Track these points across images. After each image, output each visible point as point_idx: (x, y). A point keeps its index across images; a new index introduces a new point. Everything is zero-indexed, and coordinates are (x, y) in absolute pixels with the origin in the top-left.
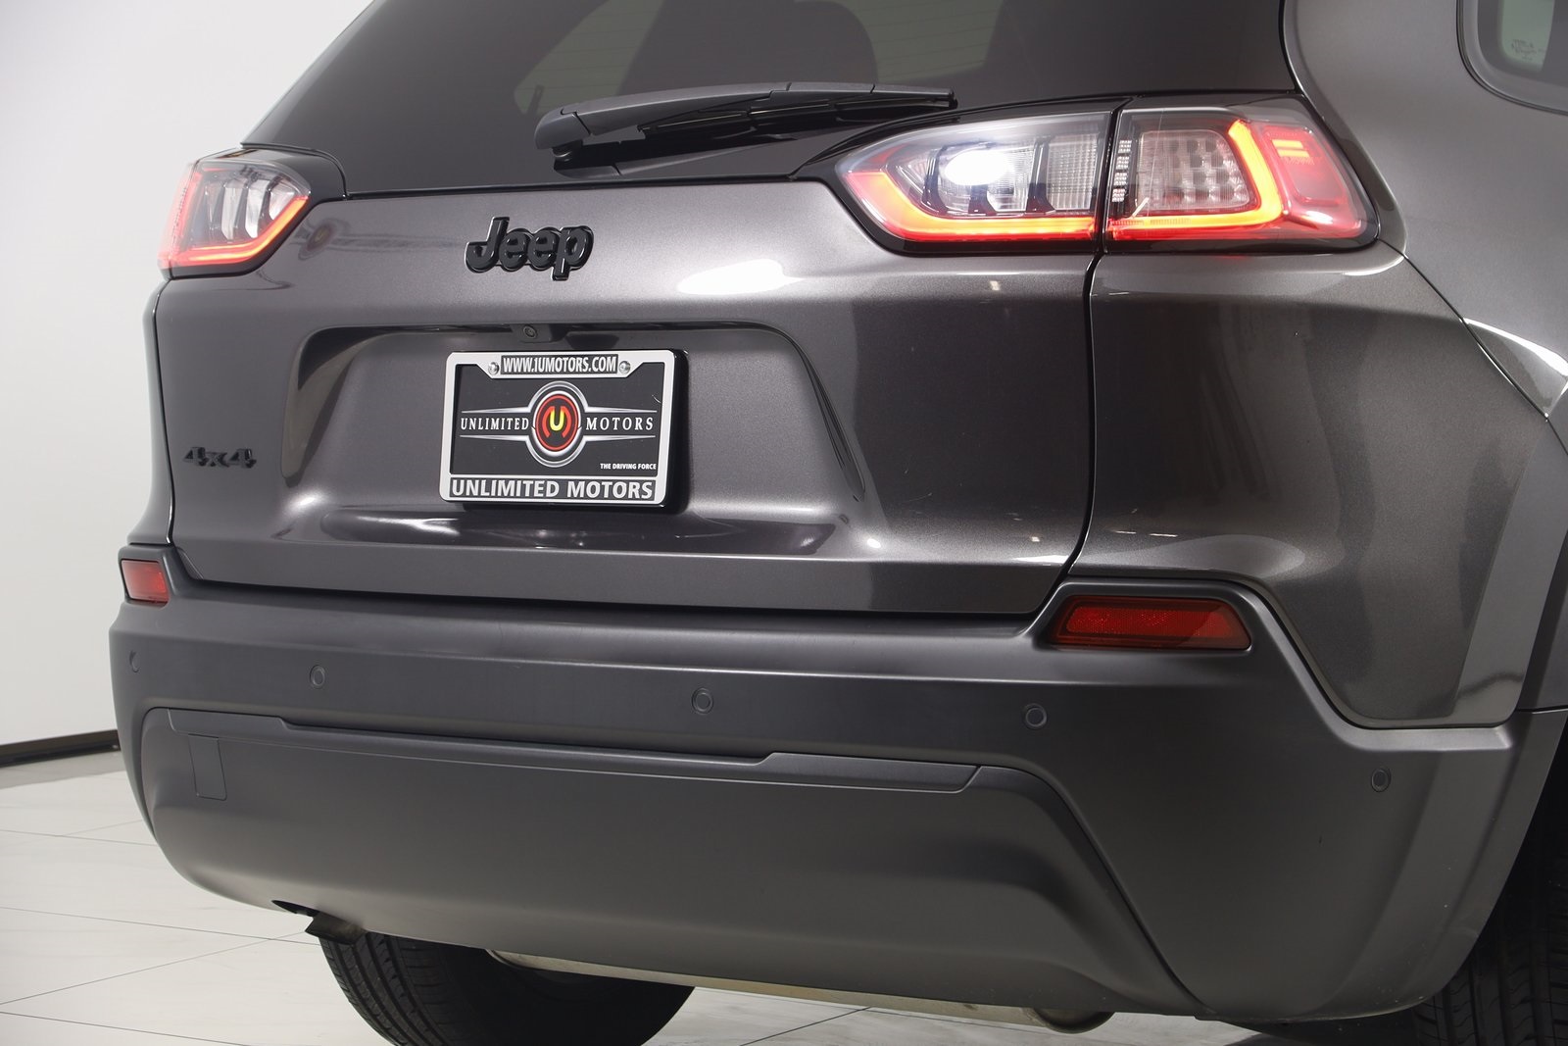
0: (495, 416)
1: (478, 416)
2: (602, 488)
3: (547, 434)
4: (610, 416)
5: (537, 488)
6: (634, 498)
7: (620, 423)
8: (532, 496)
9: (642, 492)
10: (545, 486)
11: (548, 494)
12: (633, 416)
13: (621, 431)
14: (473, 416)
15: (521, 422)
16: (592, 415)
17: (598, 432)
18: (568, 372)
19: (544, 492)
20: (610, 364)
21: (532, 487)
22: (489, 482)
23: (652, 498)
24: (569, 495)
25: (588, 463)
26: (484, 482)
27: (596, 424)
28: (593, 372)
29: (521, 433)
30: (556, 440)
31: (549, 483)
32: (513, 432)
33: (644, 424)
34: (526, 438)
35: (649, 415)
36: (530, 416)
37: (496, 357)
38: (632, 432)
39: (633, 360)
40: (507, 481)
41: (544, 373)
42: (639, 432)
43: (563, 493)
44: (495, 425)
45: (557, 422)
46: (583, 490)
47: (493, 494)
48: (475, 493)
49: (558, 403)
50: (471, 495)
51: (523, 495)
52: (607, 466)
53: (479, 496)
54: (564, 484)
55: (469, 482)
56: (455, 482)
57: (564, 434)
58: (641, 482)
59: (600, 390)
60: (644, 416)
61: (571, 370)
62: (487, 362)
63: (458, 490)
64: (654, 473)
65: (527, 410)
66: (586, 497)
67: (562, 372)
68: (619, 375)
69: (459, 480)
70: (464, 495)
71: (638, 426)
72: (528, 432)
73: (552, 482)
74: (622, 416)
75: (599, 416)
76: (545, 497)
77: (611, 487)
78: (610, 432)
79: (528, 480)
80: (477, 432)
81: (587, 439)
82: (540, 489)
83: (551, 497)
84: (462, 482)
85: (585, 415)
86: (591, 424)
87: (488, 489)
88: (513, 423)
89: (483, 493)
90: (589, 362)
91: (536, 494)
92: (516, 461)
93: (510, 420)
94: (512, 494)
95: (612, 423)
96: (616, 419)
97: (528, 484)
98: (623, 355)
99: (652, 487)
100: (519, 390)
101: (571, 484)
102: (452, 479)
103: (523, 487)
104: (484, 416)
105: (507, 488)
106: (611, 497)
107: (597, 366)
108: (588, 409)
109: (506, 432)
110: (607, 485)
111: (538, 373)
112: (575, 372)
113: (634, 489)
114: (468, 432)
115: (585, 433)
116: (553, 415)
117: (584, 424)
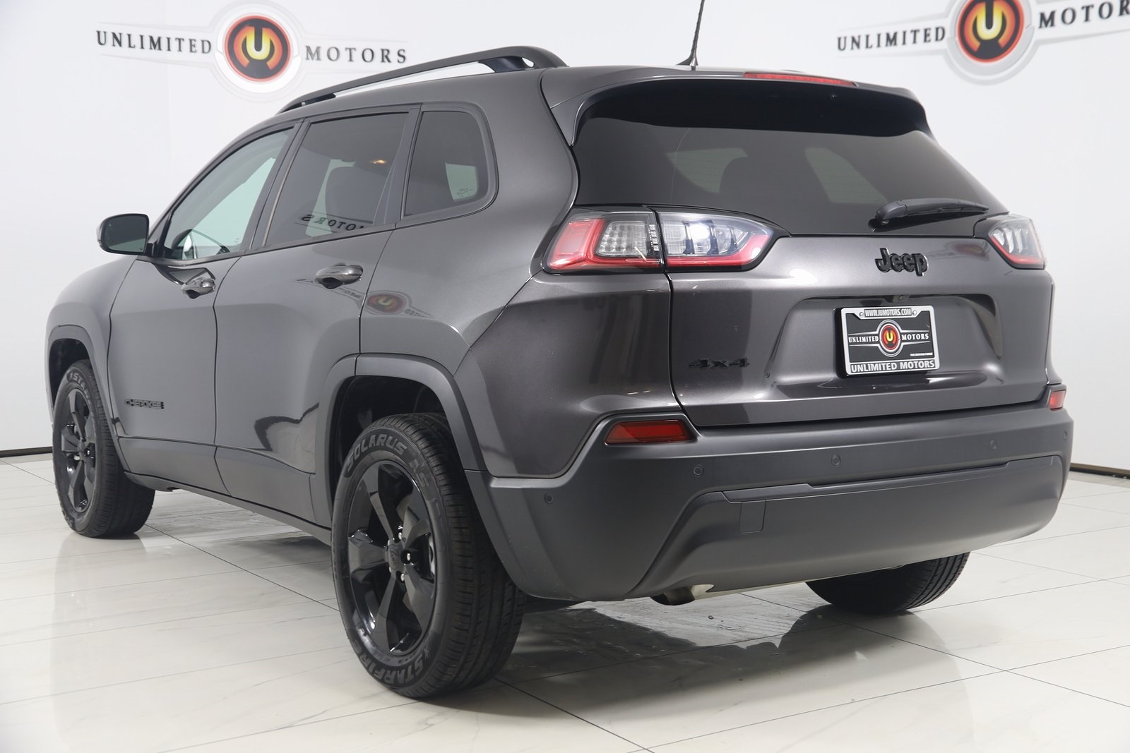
0: (863, 336)
1: (856, 336)
2: (914, 364)
3: (887, 343)
4: (911, 334)
5: (888, 367)
6: (927, 367)
7: (916, 337)
8: (886, 370)
9: (930, 365)
10: (891, 365)
13: (916, 340)
14: (854, 336)
15: (874, 338)
16: (904, 334)
17: (907, 341)
18: (892, 316)
20: (908, 312)
22: (867, 365)
23: (934, 367)
24: (901, 368)
25: (905, 354)
26: (864, 365)
27: (907, 337)
28: (902, 315)
29: (875, 342)
30: (891, 345)
32: (872, 343)
33: (925, 337)
34: (878, 345)
35: (927, 333)
36: (878, 335)
37: (862, 309)
38: (920, 340)
39: (917, 310)
40: (874, 364)
41: (882, 316)
42: (923, 340)
43: (899, 368)
44: (864, 340)
45: (890, 337)
46: (906, 366)
47: (869, 370)
48: (862, 370)
49: (889, 329)
50: (860, 371)
51: (882, 370)
52: (912, 355)
53: (864, 371)
54: (898, 364)
55: (859, 366)
57: (894, 342)
58: (929, 361)
59: (906, 323)
60: (924, 333)
62: (858, 311)
63: (854, 370)
64: (933, 356)
65: (877, 332)
66: (908, 368)
67: (890, 316)
68: (912, 316)
69: (854, 365)
70: (857, 372)
71: (923, 337)
72: (878, 342)
73: (893, 363)
74: (916, 333)
75: (907, 334)
76: (891, 370)
77: (918, 364)
78: (912, 340)
79: (883, 363)
80: (857, 343)
81: (903, 344)
82: (890, 367)
83: (894, 369)
84: (856, 366)
85: (901, 334)
86: (904, 338)
87: (867, 368)
88: (871, 339)
90: (900, 311)
91: (888, 369)
92: (874, 355)
93: (870, 337)
94: (877, 370)
95: (912, 337)
96: (914, 335)
97: (884, 365)
98: (913, 308)
99: (934, 363)
100: (872, 324)
101: (901, 363)
102: (851, 365)
103: (882, 366)
104: (859, 336)
105: (875, 367)
106: (919, 368)
107: (904, 313)
108: (902, 331)
109: (869, 343)
110: (916, 363)
111: (880, 316)
112: (895, 316)
113: (927, 364)
114: (852, 343)
115: (902, 341)
116: (888, 334)
117: (901, 337)
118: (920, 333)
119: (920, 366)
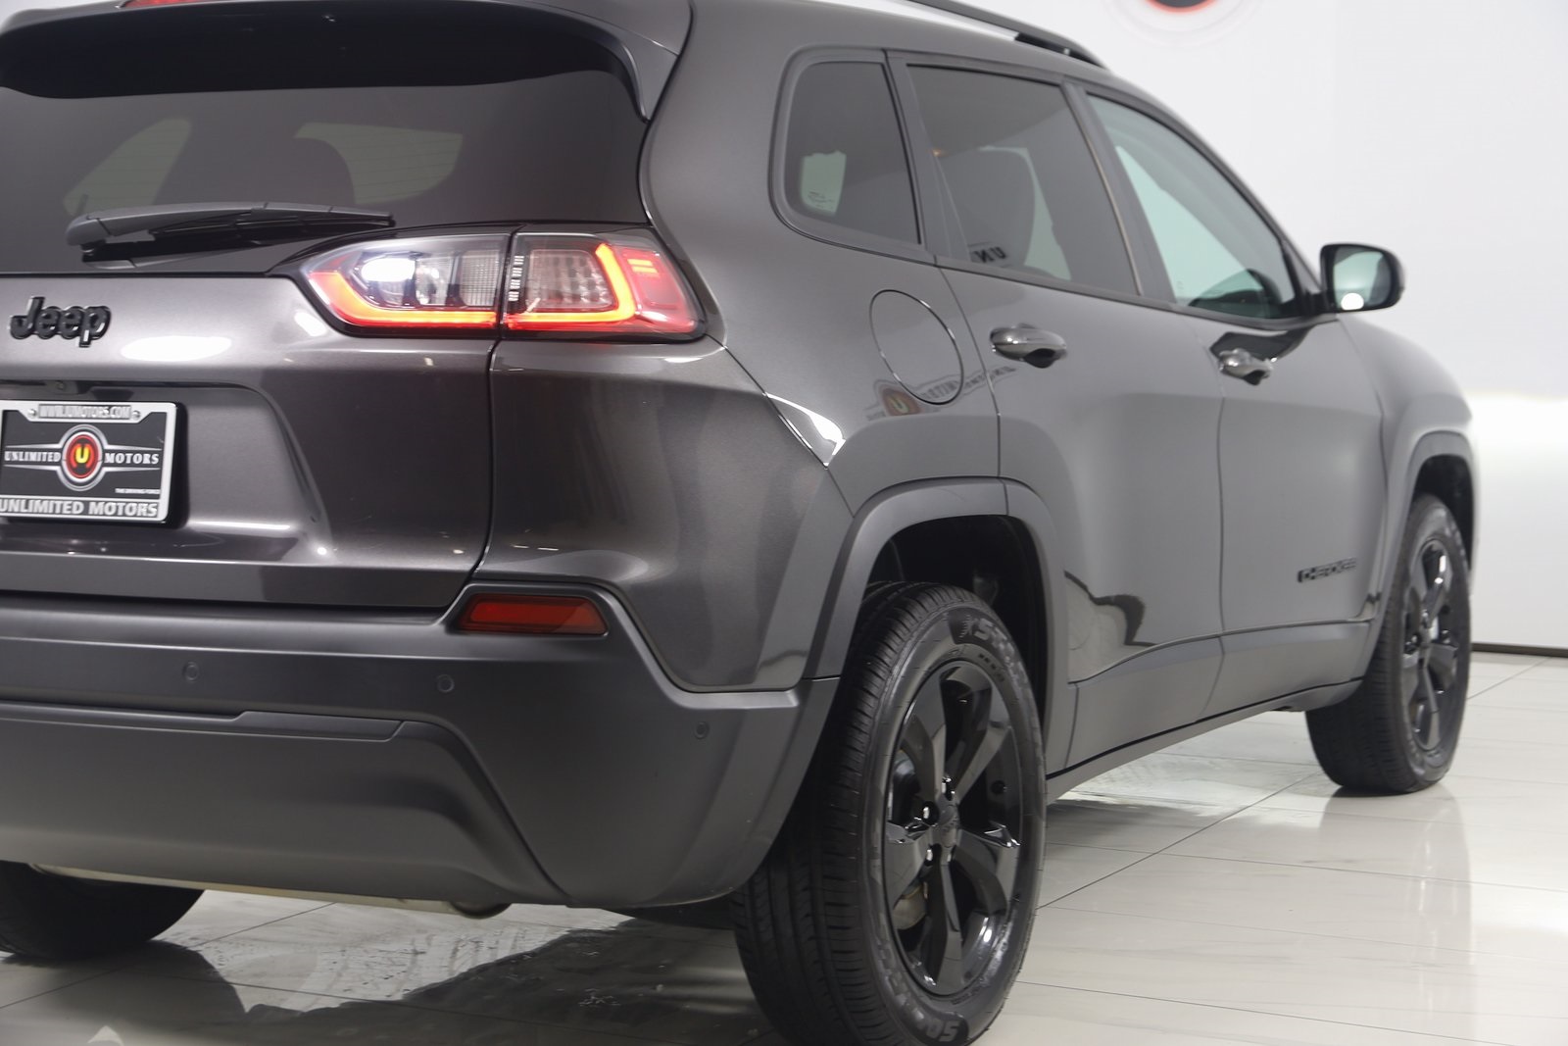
0: (33, 450)
1: (19, 449)
2: (117, 507)
3: (75, 465)
4: (124, 452)
5: (66, 507)
6: (142, 516)
7: (132, 458)
8: (61, 513)
9: (148, 512)
10: (72, 505)
11: (75, 512)
13: (133, 464)
14: (15, 449)
15: (53, 456)
16: (110, 451)
17: (115, 465)
18: (92, 418)
19: (71, 510)
20: (125, 412)
21: (62, 506)
22: (28, 501)
23: (156, 516)
24: (91, 513)
25: (106, 488)
26: (23, 502)
27: (114, 458)
28: (111, 418)
29: (53, 464)
30: (81, 470)
31: (75, 504)
32: (47, 463)
33: (151, 459)
34: (57, 468)
35: (155, 452)
36: (60, 451)
37: (35, 405)
38: (142, 465)
39: (145, 409)
40: (42, 501)
41: (74, 418)
42: (146, 466)
43: (86, 512)
44: (33, 457)
45: (82, 456)
46: (103, 509)
47: (31, 511)
48: (16, 510)
49: (83, 442)
50: (13, 512)
51: (54, 512)
52: (119, 491)
53: (19, 512)
54: (87, 504)
55: (12, 502)
56: (1, 501)
57: (88, 466)
58: (148, 504)
59: (116, 433)
60: (151, 453)
61: (94, 416)
62: (25, 407)
63: (2, 507)
64: (158, 496)
65: (59, 446)
66: (104, 514)
67: (87, 418)
68: (132, 421)
69: (3, 499)
70: (7, 512)
71: (146, 460)
72: (59, 464)
73: (78, 502)
74: (134, 452)
75: (116, 452)
76: (72, 514)
77: (124, 507)
78: (124, 464)
79: (59, 500)
80: (18, 462)
81: (106, 469)
82: (67, 508)
83: (77, 514)
84: (6, 501)
85: (105, 452)
86: (110, 458)
87: (27, 507)
88: (47, 456)
89: (22, 510)
90: (109, 410)
91: (65, 511)
92: (48, 485)
93: (45, 453)
94: (46, 511)
95: (126, 458)
96: (129, 455)
97: (58, 503)
98: (136, 406)
99: (156, 507)
100: (52, 432)
101: (92, 505)
103: (55, 506)
104: (24, 450)
105: (41, 507)
106: (124, 515)
107: (114, 414)
108: (108, 447)
109: (41, 463)
110: (121, 505)
111: (70, 418)
112: (97, 418)
113: (142, 509)
114: (10, 461)
115: (105, 465)
116: (79, 451)
117: (104, 458)
118: (142, 453)
119: (128, 512)
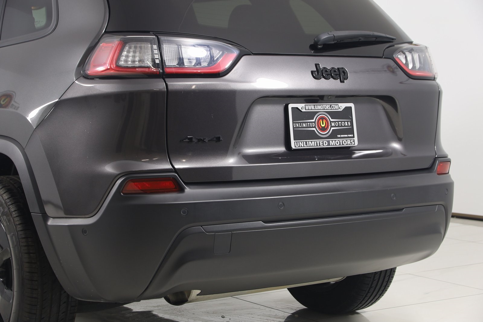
0: (304, 123)
1: (299, 123)
2: (340, 142)
3: (321, 128)
4: (338, 122)
5: (321, 144)
6: (349, 145)
7: (341, 124)
8: (320, 146)
9: (351, 143)
10: (323, 142)
11: (325, 145)
12: (345, 122)
13: (342, 126)
14: (297, 123)
15: (312, 124)
16: (333, 122)
17: (335, 126)
18: (325, 109)
19: (323, 144)
20: (336, 107)
21: (319, 143)
22: (306, 142)
23: (354, 144)
24: (331, 145)
25: (334, 135)
26: (305, 143)
27: (334, 124)
28: (332, 109)
29: (312, 127)
30: (323, 129)
31: (324, 142)
32: (310, 127)
33: (348, 124)
34: (314, 129)
35: (349, 121)
36: (315, 122)
37: (303, 105)
38: (345, 126)
39: (342, 106)
40: (312, 142)
41: (318, 110)
42: (347, 126)
43: (329, 144)
44: (304, 125)
45: (323, 124)
46: (334, 143)
47: (308, 146)
48: (303, 146)
50: (301, 147)
51: (317, 146)
52: (339, 136)
53: (304, 147)
54: (329, 142)
55: (300, 143)
56: (296, 143)
57: (326, 127)
58: (351, 140)
59: (334, 115)
60: (348, 122)
61: (326, 109)
62: (300, 106)
63: (297, 145)
64: (354, 137)
65: (314, 120)
66: (336, 145)
67: (323, 109)
68: (339, 110)
69: (297, 142)
70: (299, 147)
71: (346, 124)
72: (315, 127)
73: (325, 141)
74: (342, 122)
75: (335, 122)
76: (324, 146)
77: (342, 142)
78: (339, 126)
79: (318, 141)
80: (299, 127)
81: (332, 128)
83: (326, 146)
84: (298, 143)
85: (331, 122)
86: (333, 124)
87: (306, 144)
88: (310, 125)
89: (305, 146)
90: (331, 106)
91: (321, 145)
92: (312, 136)
93: (309, 124)
94: (314, 145)
95: (339, 124)
96: (340, 123)
97: (318, 142)
98: (340, 104)
99: (354, 141)
100: (311, 115)
101: (331, 142)
102: (295, 142)
103: (317, 143)
104: (301, 123)
105: (312, 144)
106: (343, 144)
107: (333, 108)
108: (332, 120)
109: (308, 127)
110: (341, 141)
111: (316, 110)
112: (327, 109)
113: (349, 142)
114: (296, 128)
115: (331, 127)
116: (321, 122)
117: (331, 124)
